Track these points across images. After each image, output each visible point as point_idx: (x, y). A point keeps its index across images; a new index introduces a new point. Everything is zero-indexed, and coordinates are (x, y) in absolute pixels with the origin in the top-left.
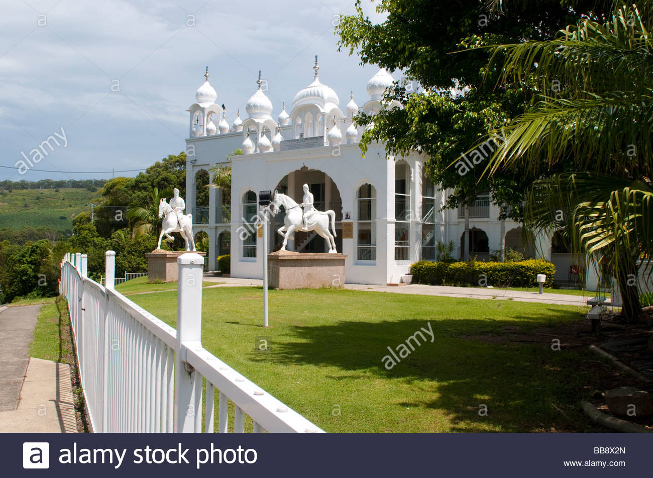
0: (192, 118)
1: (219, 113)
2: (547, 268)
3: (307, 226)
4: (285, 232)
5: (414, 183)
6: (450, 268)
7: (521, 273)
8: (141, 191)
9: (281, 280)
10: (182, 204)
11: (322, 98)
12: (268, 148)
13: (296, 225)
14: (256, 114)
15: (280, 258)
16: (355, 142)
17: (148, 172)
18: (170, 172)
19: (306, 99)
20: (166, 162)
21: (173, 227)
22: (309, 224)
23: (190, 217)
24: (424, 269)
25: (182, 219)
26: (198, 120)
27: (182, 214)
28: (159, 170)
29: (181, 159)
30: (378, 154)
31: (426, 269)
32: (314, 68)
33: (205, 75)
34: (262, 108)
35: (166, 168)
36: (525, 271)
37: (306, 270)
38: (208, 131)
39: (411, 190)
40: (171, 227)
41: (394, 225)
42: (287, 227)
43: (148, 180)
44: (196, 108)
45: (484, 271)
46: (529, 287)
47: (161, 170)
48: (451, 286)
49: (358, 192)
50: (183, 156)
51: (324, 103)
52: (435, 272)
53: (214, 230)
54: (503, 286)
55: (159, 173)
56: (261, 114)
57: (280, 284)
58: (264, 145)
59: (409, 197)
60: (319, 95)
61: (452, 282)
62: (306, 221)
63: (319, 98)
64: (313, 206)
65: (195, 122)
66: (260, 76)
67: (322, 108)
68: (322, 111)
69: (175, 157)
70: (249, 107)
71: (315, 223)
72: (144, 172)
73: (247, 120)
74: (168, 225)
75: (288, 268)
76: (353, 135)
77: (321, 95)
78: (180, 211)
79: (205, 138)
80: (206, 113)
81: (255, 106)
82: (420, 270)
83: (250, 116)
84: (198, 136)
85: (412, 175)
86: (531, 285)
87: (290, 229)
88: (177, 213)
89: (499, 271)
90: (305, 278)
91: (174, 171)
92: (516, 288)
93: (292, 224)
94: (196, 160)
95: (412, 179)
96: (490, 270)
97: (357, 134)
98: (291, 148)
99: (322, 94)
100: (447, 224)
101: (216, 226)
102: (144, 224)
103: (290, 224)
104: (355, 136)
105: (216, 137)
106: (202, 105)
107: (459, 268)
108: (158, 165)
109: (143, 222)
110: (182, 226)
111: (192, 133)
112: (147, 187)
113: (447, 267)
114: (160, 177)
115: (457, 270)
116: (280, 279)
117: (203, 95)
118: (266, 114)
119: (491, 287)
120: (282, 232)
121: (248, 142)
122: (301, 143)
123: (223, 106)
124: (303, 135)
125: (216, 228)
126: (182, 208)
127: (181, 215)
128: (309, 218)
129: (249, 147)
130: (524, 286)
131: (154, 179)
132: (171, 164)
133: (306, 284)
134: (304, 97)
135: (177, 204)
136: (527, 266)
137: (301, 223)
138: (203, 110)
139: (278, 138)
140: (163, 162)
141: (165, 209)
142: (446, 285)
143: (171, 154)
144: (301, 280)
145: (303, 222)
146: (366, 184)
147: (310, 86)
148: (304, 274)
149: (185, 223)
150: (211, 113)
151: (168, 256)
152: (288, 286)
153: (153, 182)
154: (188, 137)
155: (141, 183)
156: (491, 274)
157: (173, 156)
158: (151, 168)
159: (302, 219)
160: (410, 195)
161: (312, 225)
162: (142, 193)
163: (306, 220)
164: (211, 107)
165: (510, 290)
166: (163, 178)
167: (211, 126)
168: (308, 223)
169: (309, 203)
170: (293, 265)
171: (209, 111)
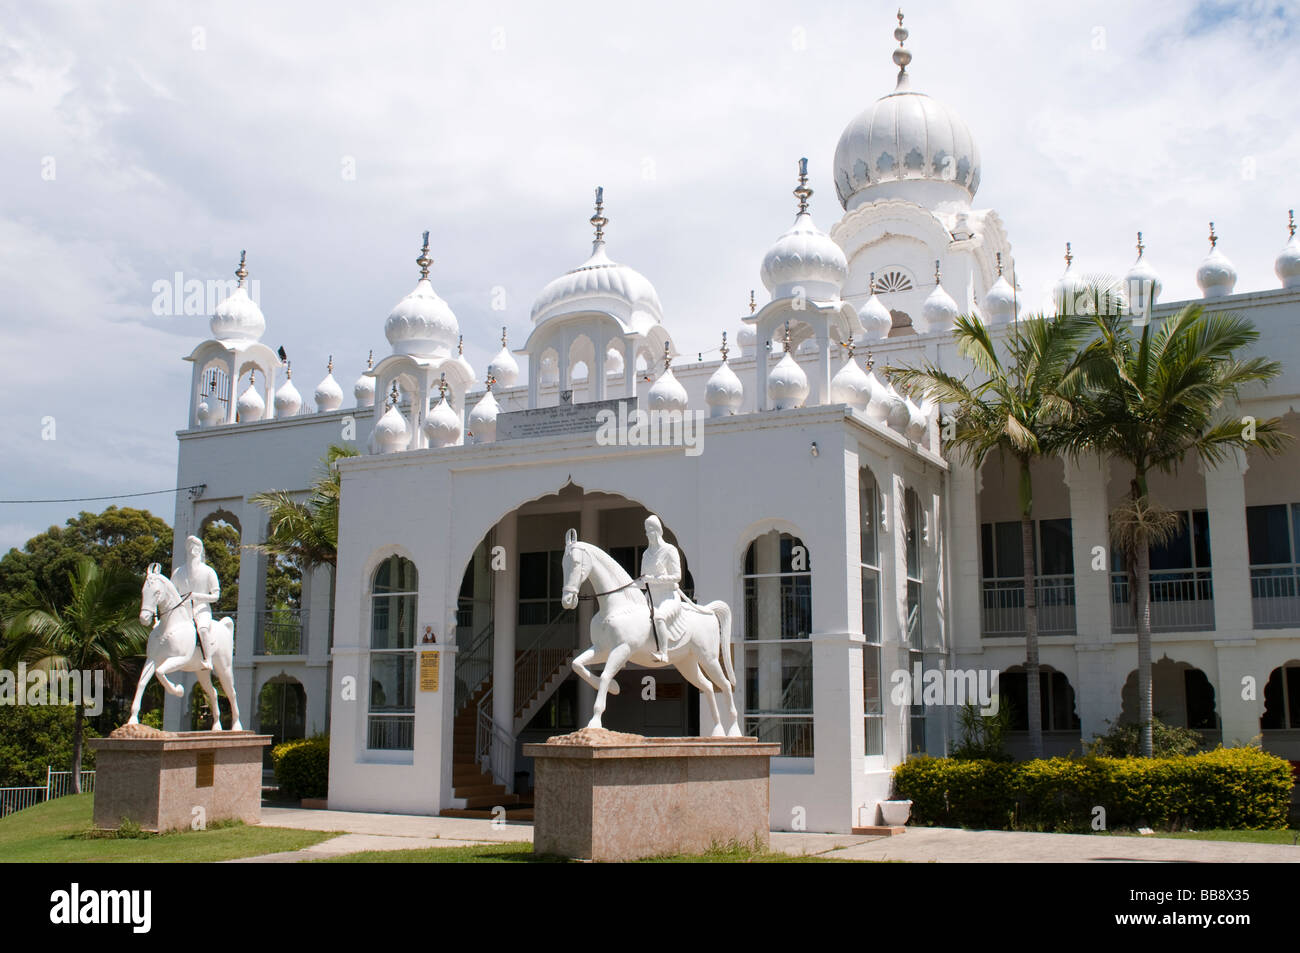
0: (197, 378)
1: (271, 370)
2: (1277, 771)
3: (666, 647)
4: (597, 670)
5: (891, 536)
6: (1025, 777)
7: (1216, 789)
8: (9, 591)
9: (597, 831)
10: (209, 583)
11: (626, 296)
12: (454, 433)
13: (633, 646)
14: (417, 343)
15: (596, 755)
16: (735, 413)
17: (31, 546)
18: (81, 549)
19: (574, 299)
20: (74, 528)
21: (184, 655)
22: (672, 643)
23: (228, 625)
24: (940, 780)
25: (209, 630)
26: (213, 384)
27: (208, 615)
28: (57, 544)
29: (109, 521)
30: (814, 444)
31: (949, 780)
32: (593, 219)
33: (237, 273)
34: (434, 327)
35: (72, 539)
36: (1227, 782)
37: (667, 793)
38: (243, 409)
39: (880, 554)
40: (177, 653)
41: (861, 651)
42: (604, 651)
43: (28, 566)
44: (211, 351)
45: (1131, 786)
46: (1237, 826)
47: (60, 544)
48: (1036, 830)
49: (744, 557)
50: (112, 514)
51: (631, 311)
52: (978, 787)
53: (250, 673)
54: (1174, 826)
55: (56, 551)
56: (433, 345)
57: (595, 843)
58: (443, 427)
59: (878, 572)
60: (613, 289)
61: (1037, 820)
62: (666, 633)
63: (615, 296)
64: (677, 585)
65: (205, 388)
66: (426, 245)
67: (626, 323)
68: (627, 330)
69: (94, 517)
70: (397, 326)
71: (685, 641)
72: (21, 548)
73: (389, 361)
74: (167, 649)
75: (617, 787)
76: (731, 394)
77: (621, 289)
78: (204, 605)
79: (231, 428)
80: (238, 364)
81: (416, 323)
82: (929, 783)
83: (396, 349)
84: (212, 423)
85: (884, 512)
86: (1242, 821)
87: (615, 661)
88: (196, 610)
89: (1167, 783)
90: (665, 819)
91: (91, 547)
92: (1204, 833)
93: (622, 643)
94: (204, 486)
95: (885, 522)
96: (1146, 782)
97: (741, 390)
98: (529, 431)
99: (624, 285)
100: (953, 654)
101: (256, 663)
102: (46, 656)
103: (615, 639)
104: (737, 395)
105: (264, 427)
106: (228, 345)
107: (1058, 777)
108: (53, 534)
109: (44, 651)
110: (210, 651)
111: (196, 415)
112: (25, 583)
113: (1015, 776)
114: (60, 559)
115: (1046, 783)
116: (594, 828)
117: (232, 318)
118: (444, 346)
119: (1149, 831)
120: (586, 667)
121: (393, 419)
122: (565, 418)
123: (282, 353)
124: (570, 397)
125: (256, 667)
126: (208, 596)
127: (205, 618)
128: (671, 621)
129: (396, 434)
130: (1223, 827)
131: (44, 564)
132: (86, 533)
133: (668, 843)
134: (567, 293)
135: (194, 585)
136: (1231, 767)
137: (648, 641)
138: (229, 355)
139: (489, 407)
140: (67, 527)
141: (161, 598)
142: (1020, 830)
143: (86, 511)
144: (653, 827)
145: (655, 634)
146: (774, 531)
147: (586, 265)
148: (661, 809)
149: (216, 643)
150: (251, 366)
151: (166, 747)
152: (618, 851)
153: (40, 571)
154: (185, 426)
155: (12, 572)
156: (1148, 793)
157: (91, 515)
158: (40, 540)
159: (649, 625)
160: (880, 569)
161: (677, 647)
162: (12, 596)
163: (663, 628)
164: (251, 349)
165: (1191, 837)
166: (64, 562)
167: (252, 397)
168: (670, 640)
169: (666, 576)
170: (632, 777)
171: (245, 361)
